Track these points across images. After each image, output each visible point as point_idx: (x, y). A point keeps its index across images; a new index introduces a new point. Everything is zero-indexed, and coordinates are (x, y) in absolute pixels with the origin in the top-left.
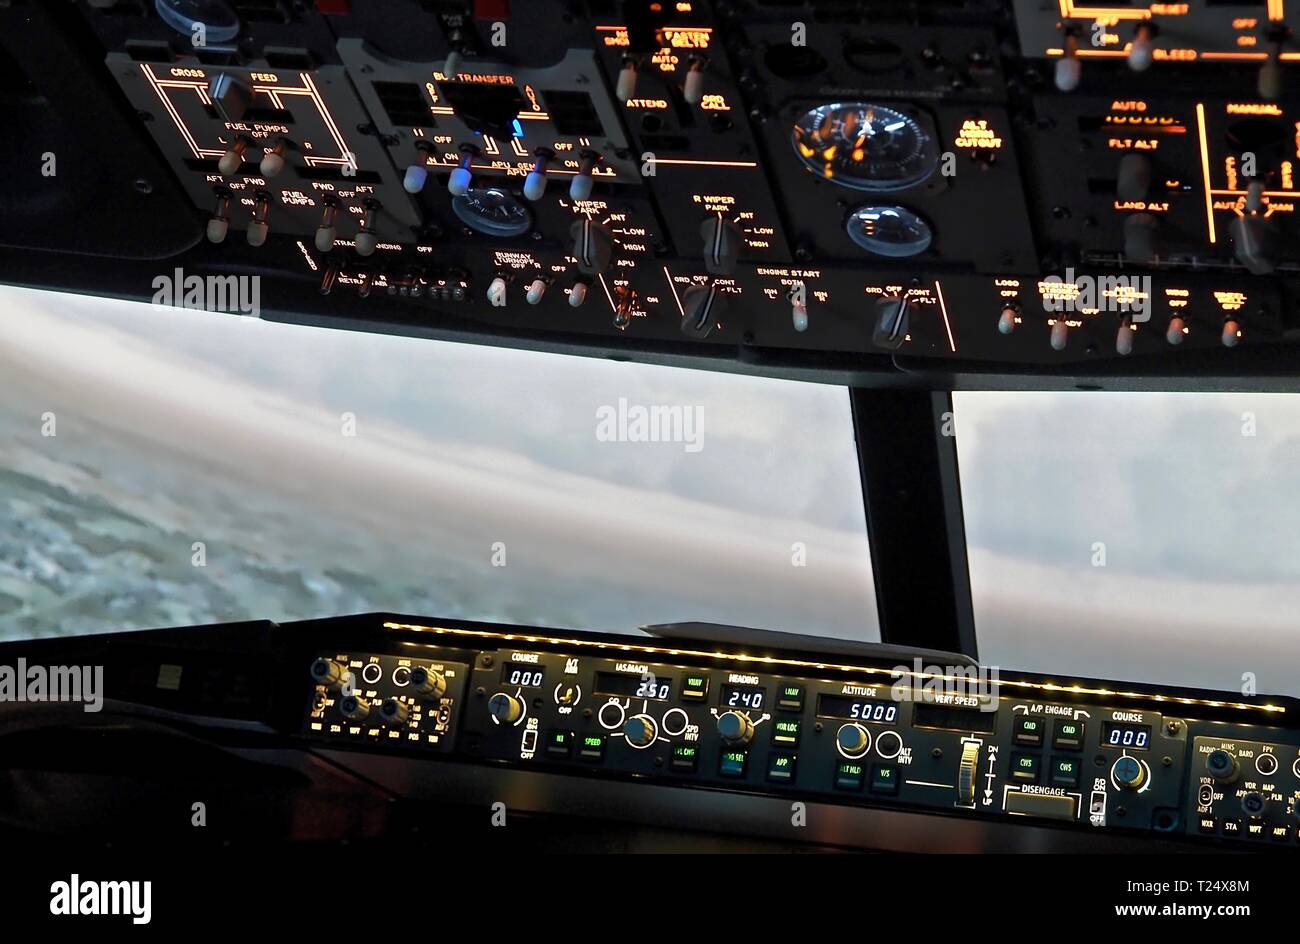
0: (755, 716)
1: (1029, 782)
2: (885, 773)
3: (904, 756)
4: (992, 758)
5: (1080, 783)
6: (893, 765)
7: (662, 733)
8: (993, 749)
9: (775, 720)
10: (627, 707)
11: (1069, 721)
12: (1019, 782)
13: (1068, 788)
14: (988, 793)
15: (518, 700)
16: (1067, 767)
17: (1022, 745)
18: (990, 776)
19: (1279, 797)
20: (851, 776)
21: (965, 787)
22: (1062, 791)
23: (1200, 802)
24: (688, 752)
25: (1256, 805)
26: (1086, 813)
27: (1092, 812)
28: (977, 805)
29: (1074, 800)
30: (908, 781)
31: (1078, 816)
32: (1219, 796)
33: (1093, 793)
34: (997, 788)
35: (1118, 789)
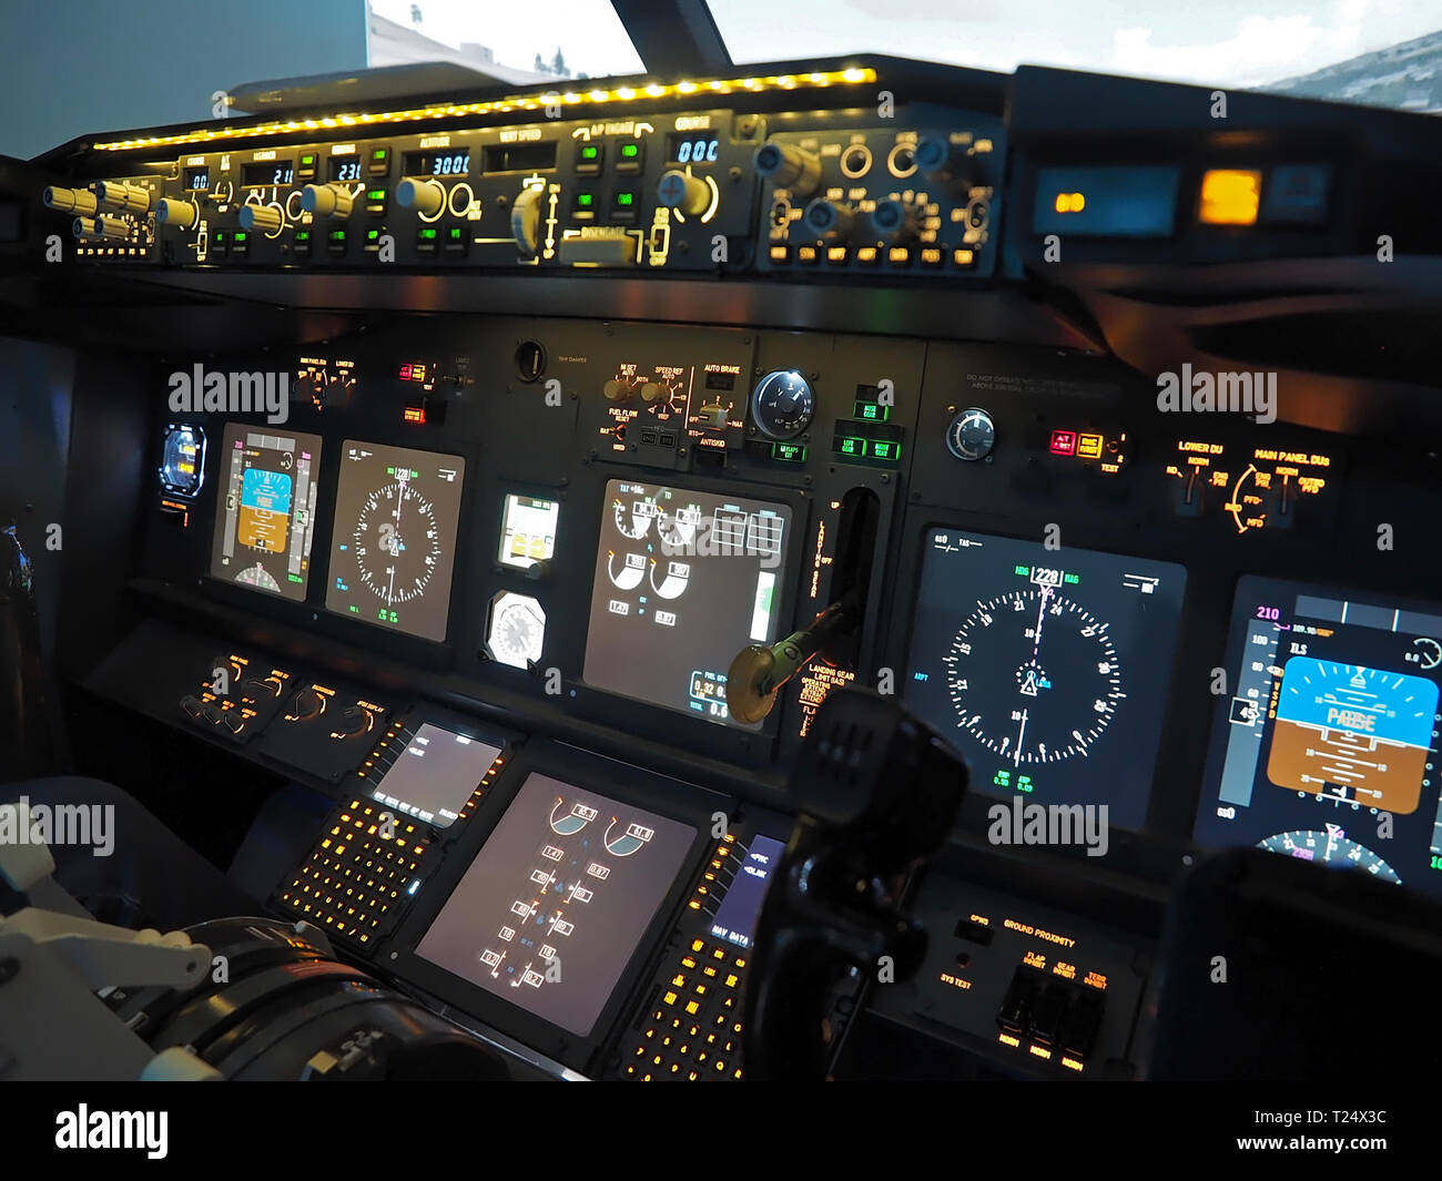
0: (353, 188)
1: (588, 223)
2: (456, 233)
3: (474, 211)
4: (554, 200)
5: (642, 219)
6: (464, 223)
7: (288, 221)
8: (555, 188)
9: (368, 190)
10: (263, 196)
11: (628, 140)
12: (579, 225)
13: (629, 225)
14: (550, 242)
15: (193, 204)
16: (626, 199)
17: (581, 178)
18: (552, 221)
19: (870, 206)
20: (427, 241)
21: (522, 240)
22: (623, 230)
23: (773, 223)
24: (305, 236)
25: (823, 218)
26: (646, 255)
27: (652, 252)
28: (537, 259)
29: (632, 240)
30: (478, 241)
31: (639, 259)
32: (796, 214)
33: (654, 228)
34: (558, 235)
35: (681, 219)
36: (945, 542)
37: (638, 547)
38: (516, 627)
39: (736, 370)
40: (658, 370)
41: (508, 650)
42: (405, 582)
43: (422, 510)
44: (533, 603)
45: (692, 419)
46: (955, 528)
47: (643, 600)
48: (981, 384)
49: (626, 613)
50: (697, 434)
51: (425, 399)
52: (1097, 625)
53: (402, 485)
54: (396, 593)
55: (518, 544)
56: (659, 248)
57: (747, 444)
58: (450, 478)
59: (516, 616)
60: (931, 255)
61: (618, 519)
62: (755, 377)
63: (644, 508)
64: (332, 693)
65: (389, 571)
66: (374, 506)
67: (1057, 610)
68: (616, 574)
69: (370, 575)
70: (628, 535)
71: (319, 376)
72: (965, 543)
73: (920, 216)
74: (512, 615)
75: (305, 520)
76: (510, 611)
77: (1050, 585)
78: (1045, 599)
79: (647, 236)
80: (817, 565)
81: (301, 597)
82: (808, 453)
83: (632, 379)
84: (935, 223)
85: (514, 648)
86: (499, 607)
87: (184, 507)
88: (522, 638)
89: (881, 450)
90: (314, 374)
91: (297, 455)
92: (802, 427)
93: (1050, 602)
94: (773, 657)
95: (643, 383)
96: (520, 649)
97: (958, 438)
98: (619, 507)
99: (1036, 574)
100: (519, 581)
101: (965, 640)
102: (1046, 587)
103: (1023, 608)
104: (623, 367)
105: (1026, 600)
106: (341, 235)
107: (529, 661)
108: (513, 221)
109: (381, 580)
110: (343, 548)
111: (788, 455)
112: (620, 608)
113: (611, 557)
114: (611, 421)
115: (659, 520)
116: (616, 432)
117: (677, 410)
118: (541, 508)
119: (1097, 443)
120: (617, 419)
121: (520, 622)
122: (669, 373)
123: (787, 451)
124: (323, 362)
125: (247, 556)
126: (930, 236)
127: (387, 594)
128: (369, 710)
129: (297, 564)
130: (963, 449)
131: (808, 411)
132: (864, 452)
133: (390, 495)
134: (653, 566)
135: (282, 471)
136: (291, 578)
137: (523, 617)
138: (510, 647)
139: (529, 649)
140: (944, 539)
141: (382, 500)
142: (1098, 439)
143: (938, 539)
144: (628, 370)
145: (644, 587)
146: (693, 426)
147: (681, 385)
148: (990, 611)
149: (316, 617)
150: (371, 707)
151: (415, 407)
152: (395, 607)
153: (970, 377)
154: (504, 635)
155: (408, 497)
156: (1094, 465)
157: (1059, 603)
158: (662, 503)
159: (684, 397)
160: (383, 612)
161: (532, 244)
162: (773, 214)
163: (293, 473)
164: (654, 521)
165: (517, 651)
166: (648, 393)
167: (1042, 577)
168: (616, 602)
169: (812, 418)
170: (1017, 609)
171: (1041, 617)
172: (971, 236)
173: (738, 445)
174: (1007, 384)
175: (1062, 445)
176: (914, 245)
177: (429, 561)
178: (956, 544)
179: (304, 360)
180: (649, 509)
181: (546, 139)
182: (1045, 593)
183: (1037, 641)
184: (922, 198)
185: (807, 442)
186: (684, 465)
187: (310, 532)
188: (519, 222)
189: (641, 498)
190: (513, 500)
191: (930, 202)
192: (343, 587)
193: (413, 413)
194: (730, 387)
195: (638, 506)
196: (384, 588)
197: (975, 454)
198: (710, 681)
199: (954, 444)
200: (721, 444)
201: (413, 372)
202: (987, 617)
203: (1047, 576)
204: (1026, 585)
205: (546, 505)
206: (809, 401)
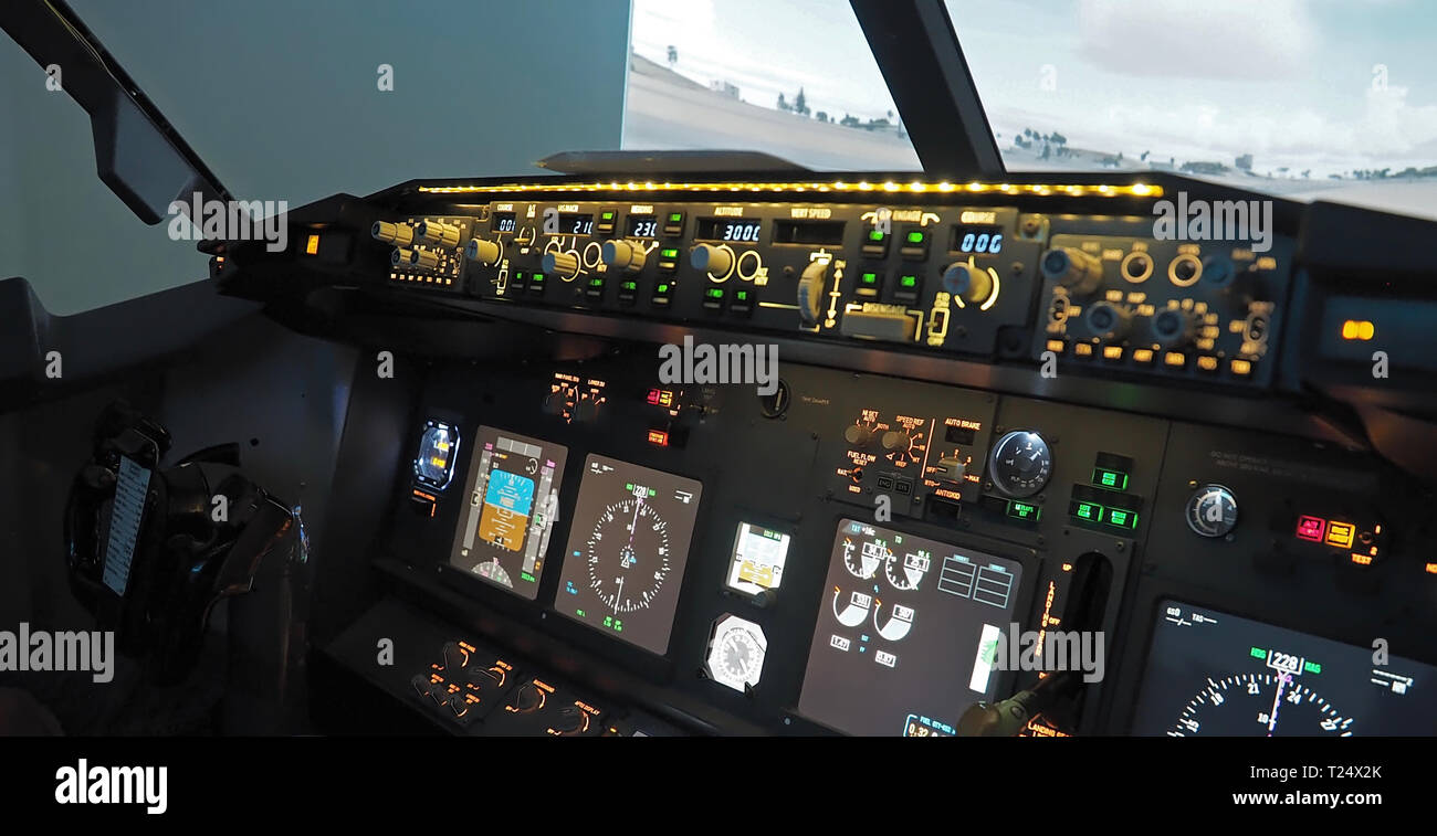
0: (647, 245)
1: (870, 299)
2: (742, 295)
3: (761, 277)
4: (838, 275)
5: (922, 300)
6: (751, 288)
7: (583, 267)
8: (840, 264)
9: (662, 248)
10: (562, 244)
11: (915, 227)
12: (862, 300)
13: (910, 306)
14: (832, 313)
15: (498, 244)
16: (909, 281)
17: (868, 258)
18: (835, 294)
19: (1149, 310)
20: (714, 300)
21: (807, 308)
22: (903, 309)
23: (1051, 318)
24: (598, 283)
25: (1105, 320)
26: (925, 335)
27: (931, 333)
28: (818, 327)
29: (912, 319)
30: (762, 304)
31: (918, 337)
32: (1075, 311)
33: (934, 310)
34: (840, 308)
35: (961, 304)
36: (1178, 615)
37: (864, 586)
38: (736, 650)
39: (976, 426)
40: (899, 419)
41: (726, 670)
42: (632, 593)
43: (656, 527)
44: (756, 629)
45: (929, 469)
46: (1190, 603)
47: (865, 638)
48: (1224, 461)
49: (847, 650)
50: (933, 484)
51: (670, 424)
52: (1340, 719)
53: (639, 501)
54: (622, 603)
55: (746, 570)
56: (938, 329)
57: (982, 499)
58: (686, 500)
59: (738, 639)
60: (1208, 363)
61: (847, 558)
62: (996, 435)
63: (873, 548)
64: (551, 690)
65: (618, 581)
66: (611, 518)
67: (1295, 698)
68: (841, 609)
69: (599, 582)
70: (855, 574)
71: (571, 392)
72: (1198, 618)
73: (1199, 325)
74: (734, 638)
75: (543, 524)
76: (733, 634)
77: (1288, 672)
78: (1281, 685)
79: (926, 318)
80: (1044, 624)
81: (532, 595)
82: (1042, 513)
83: (873, 425)
84: (1213, 332)
85: (733, 669)
86: (721, 628)
87: (433, 499)
88: (742, 661)
89: (1118, 517)
90: (567, 389)
91: (542, 462)
92: (1039, 488)
93: (1287, 690)
94: (999, 715)
95: (884, 431)
96: (739, 671)
97: (1198, 513)
98: (849, 546)
99: (1274, 658)
100: (744, 606)
101: (1192, 717)
102: (1283, 673)
103: (1257, 691)
104: (865, 413)
105: (1261, 684)
106: (632, 285)
107: (747, 685)
108: (799, 291)
109: (610, 588)
110: (576, 554)
111: (1023, 514)
112: (842, 644)
113: (837, 594)
114: (849, 464)
115: (888, 563)
116: (853, 474)
117: (915, 460)
118: (773, 538)
119: (1349, 532)
120: (856, 461)
121: (741, 645)
122: (910, 423)
123: (1022, 509)
124: (576, 379)
125: (485, 551)
126: (1207, 344)
127: (614, 602)
128: (586, 712)
129: (531, 563)
130: (1201, 523)
131: (1045, 472)
132: (1100, 518)
133: (626, 510)
134: (878, 606)
135: (526, 475)
136: (524, 576)
137: (744, 641)
138: (729, 668)
139: (747, 673)
140: (1177, 612)
141: (618, 513)
142: (1349, 528)
143: (1170, 611)
144: (869, 415)
145: (867, 627)
146: (929, 476)
147: (920, 435)
148: (1221, 691)
149: (544, 616)
150: (588, 708)
151: (660, 430)
152: (620, 616)
153: (1214, 454)
154: (724, 656)
155: (643, 513)
156: (1342, 555)
157: (1298, 691)
158: (892, 547)
159: (922, 448)
160: (609, 619)
161: (815, 313)
162: (1052, 310)
163: (537, 479)
164: (882, 563)
165: (735, 673)
166: (889, 441)
167: (1280, 662)
168: (837, 638)
169: (1049, 479)
170: (1251, 691)
171: (1277, 703)
172: (1249, 347)
173: (973, 499)
174: (1253, 464)
175: (1310, 531)
176: (1192, 351)
177: (657, 576)
178: (1190, 620)
179: (558, 376)
180: (878, 550)
181: (834, 218)
182: (1282, 680)
183: (1271, 728)
184: (1201, 308)
185: (1043, 502)
186: (918, 513)
187: (547, 536)
188: (805, 293)
189: (871, 540)
190: (746, 528)
191: (1209, 311)
192: (573, 591)
193: (658, 436)
194: (969, 442)
195: (868, 548)
196: (612, 597)
197: (1215, 531)
198: (925, 726)
199: (1193, 518)
200: (957, 496)
201: (660, 397)
202: (1218, 696)
203: (1285, 662)
204: (1260, 667)
205: (777, 536)
206: (1047, 463)
